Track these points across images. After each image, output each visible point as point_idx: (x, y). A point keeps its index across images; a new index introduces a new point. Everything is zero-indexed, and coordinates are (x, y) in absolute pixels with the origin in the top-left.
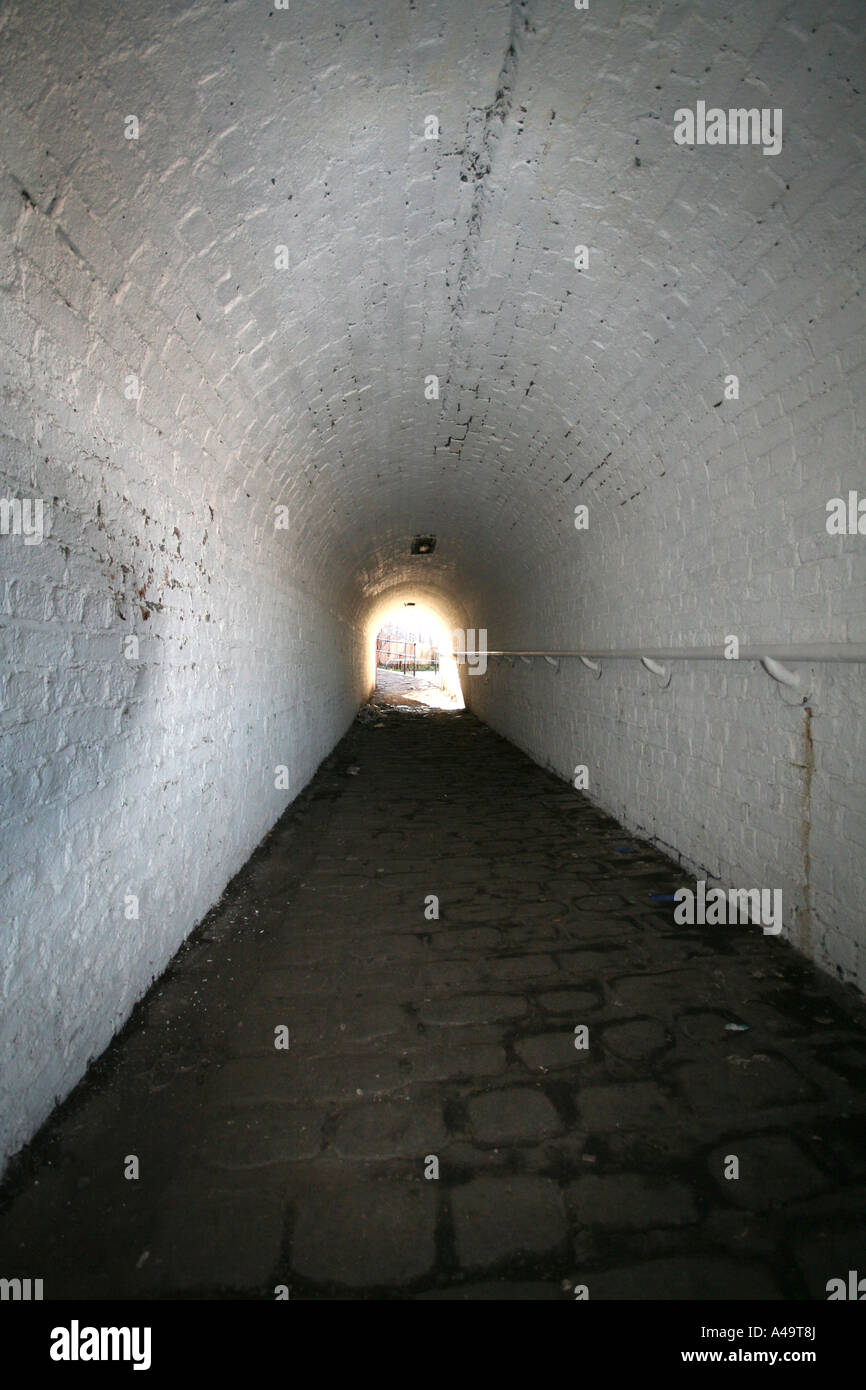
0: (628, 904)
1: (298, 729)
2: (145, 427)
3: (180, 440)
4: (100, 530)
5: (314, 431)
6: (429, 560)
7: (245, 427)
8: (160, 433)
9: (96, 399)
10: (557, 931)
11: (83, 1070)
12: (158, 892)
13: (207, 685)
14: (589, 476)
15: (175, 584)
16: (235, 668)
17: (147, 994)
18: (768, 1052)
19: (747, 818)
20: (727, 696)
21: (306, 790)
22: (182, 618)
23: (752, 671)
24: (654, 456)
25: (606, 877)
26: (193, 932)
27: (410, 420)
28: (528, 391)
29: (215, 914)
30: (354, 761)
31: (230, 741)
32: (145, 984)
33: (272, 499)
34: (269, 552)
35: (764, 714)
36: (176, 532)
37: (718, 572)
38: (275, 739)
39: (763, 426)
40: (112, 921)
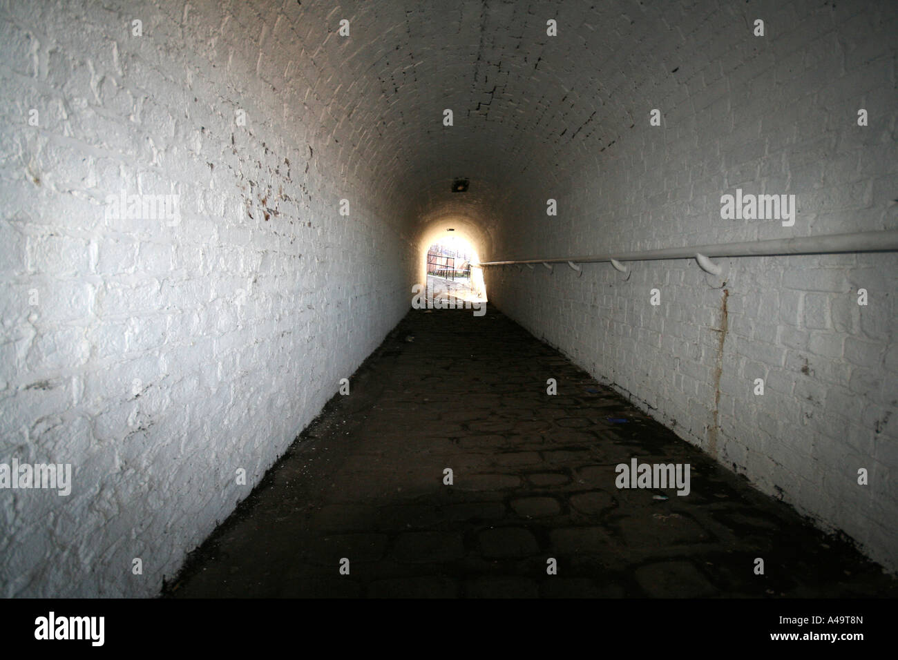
0: (592, 424)
1: (372, 309)
2: (263, 83)
3: (288, 95)
4: (234, 153)
5: (383, 96)
6: (464, 196)
7: (334, 90)
8: (274, 89)
9: (228, 59)
10: (543, 438)
11: (234, 507)
12: (279, 403)
13: (310, 271)
14: (579, 130)
15: (286, 198)
16: (328, 262)
17: (274, 465)
18: (681, 513)
19: (678, 367)
20: (670, 284)
21: (378, 350)
22: (291, 223)
23: (688, 266)
24: (627, 113)
25: (578, 407)
26: (303, 432)
27: (452, 89)
28: (536, 65)
29: (317, 422)
30: (410, 333)
31: (326, 311)
32: (272, 460)
33: (354, 145)
34: (351, 184)
35: (695, 296)
36: (287, 162)
37: (668, 197)
38: (357, 314)
39: (708, 85)
40: (249, 416)
